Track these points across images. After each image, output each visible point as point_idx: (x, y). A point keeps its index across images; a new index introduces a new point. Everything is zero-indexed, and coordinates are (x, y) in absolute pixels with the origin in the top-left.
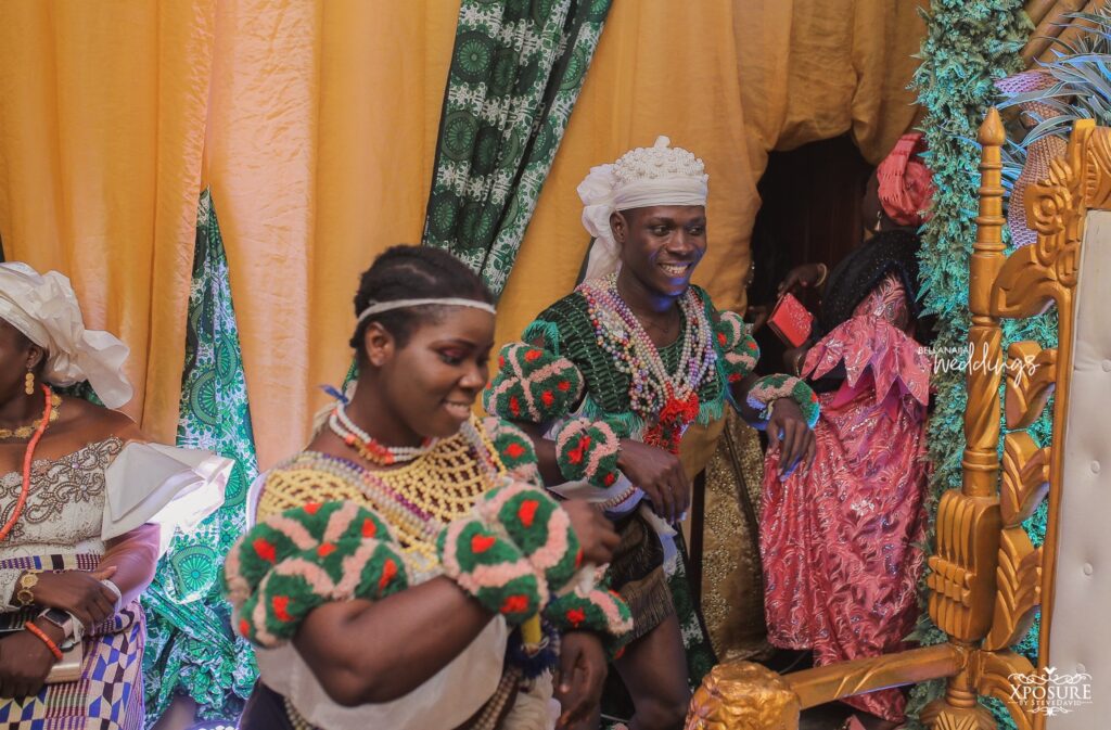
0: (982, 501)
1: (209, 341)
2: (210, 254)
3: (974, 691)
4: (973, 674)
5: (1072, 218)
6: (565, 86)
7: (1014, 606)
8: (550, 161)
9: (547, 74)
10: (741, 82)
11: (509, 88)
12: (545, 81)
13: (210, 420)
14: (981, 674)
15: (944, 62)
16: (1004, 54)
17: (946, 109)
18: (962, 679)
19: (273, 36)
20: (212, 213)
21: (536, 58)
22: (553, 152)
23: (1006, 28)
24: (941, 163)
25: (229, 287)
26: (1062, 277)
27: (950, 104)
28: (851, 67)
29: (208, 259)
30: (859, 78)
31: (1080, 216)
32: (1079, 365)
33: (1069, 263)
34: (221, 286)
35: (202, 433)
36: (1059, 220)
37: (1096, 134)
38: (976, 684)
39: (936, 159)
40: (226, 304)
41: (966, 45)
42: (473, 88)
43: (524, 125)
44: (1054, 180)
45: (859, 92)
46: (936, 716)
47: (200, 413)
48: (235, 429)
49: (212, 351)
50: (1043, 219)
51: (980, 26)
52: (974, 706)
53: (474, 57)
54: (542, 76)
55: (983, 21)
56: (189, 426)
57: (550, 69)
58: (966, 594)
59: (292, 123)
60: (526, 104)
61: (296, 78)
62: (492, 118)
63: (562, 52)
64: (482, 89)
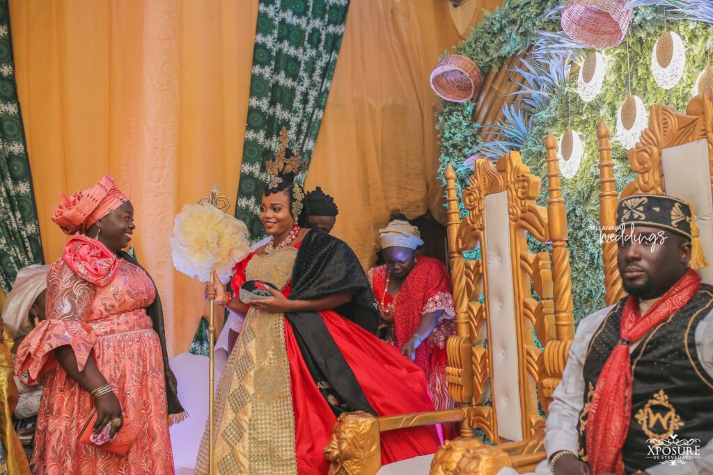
3: (471, 428)
4: (469, 420)
5: (480, 201)
7: (480, 380)
14: (472, 418)
18: (466, 423)
19: (159, 181)
23: (472, 143)
26: (479, 226)
31: (482, 199)
32: (490, 262)
33: (481, 220)
36: (476, 203)
37: (484, 164)
42: (249, 199)
44: (472, 187)
50: (470, 205)
51: (461, 144)
52: (474, 437)
53: (248, 186)
55: (461, 141)
58: (460, 379)
59: (167, 216)
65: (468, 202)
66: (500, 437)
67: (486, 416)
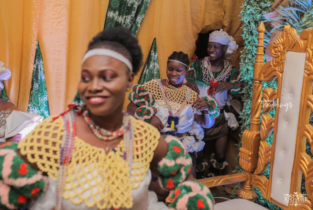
0: (255, 133)
1: (37, 82)
2: (38, 58)
3: (251, 186)
4: (251, 181)
5: (283, 53)
6: (141, 13)
7: (263, 162)
8: (136, 34)
9: (136, 9)
10: (192, 13)
11: (125, 13)
12: (135, 11)
13: (37, 105)
14: (253, 181)
15: (249, 9)
16: (266, 7)
17: (249, 22)
18: (248, 182)
20: (38, 46)
21: (133, 4)
22: (137, 32)
24: (247, 38)
25: (43, 67)
26: (279, 70)
27: (250, 21)
28: (223, 10)
29: (37, 59)
30: (225, 14)
31: (285, 53)
32: (283, 95)
33: (282, 66)
34: (41, 67)
35: (34, 109)
36: (279, 54)
37: (290, 30)
38: (252, 184)
39: (246, 36)
40: (42, 72)
41: (255, 4)
42: (114, 12)
43: (129, 23)
44: (278, 42)
45: (225, 17)
46: (240, 192)
47: (34, 103)
48: (44, 108)
49: (38, 85)
50: (275, 53)
52: (251, 190)
53: (115, 4)
54: (135, 10)
56: (31, 106)
57: (137, 7)
58: (250, 158)
59: (63, 21)
60: (129, 17)
61: (64, 8)
62: (120, 21)
63: (140, 3)
64: (117, 13)
65: (273, 52)
66: (271, 198)
67: (263, 183)
